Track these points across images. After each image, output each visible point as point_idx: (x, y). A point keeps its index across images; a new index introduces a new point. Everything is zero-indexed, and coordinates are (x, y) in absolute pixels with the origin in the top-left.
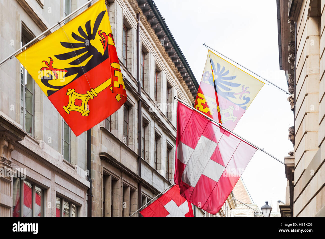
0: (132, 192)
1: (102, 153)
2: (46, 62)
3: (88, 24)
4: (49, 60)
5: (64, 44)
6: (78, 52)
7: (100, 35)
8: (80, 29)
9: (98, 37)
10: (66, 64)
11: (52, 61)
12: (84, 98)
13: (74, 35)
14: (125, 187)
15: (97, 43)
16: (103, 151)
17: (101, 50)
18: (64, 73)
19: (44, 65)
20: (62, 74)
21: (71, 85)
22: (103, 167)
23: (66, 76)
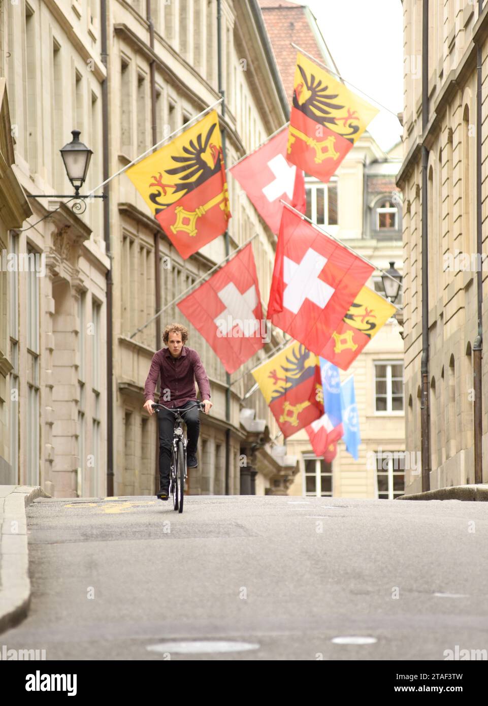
0: (148, 252)
1: (122, 204)
2: (155, 178)
3: (199, 137)
4: (158, 176)
5: (175, 159)
6: (189, 167)
7: (211, 148)
8: (191, 143)
9: (208, 150)
10: (176, 179)
11: (161, 176)
12: (192, 217)
13: (185, 150)
14: (142, 248)
15: (208, 158)
16: (123, 201)
17: (211, 164)
18: (174, 189)
19: (153, 181)
20: (170, 190)
21: (179, 203)
22: (124, 229)
23: (175, 192)
